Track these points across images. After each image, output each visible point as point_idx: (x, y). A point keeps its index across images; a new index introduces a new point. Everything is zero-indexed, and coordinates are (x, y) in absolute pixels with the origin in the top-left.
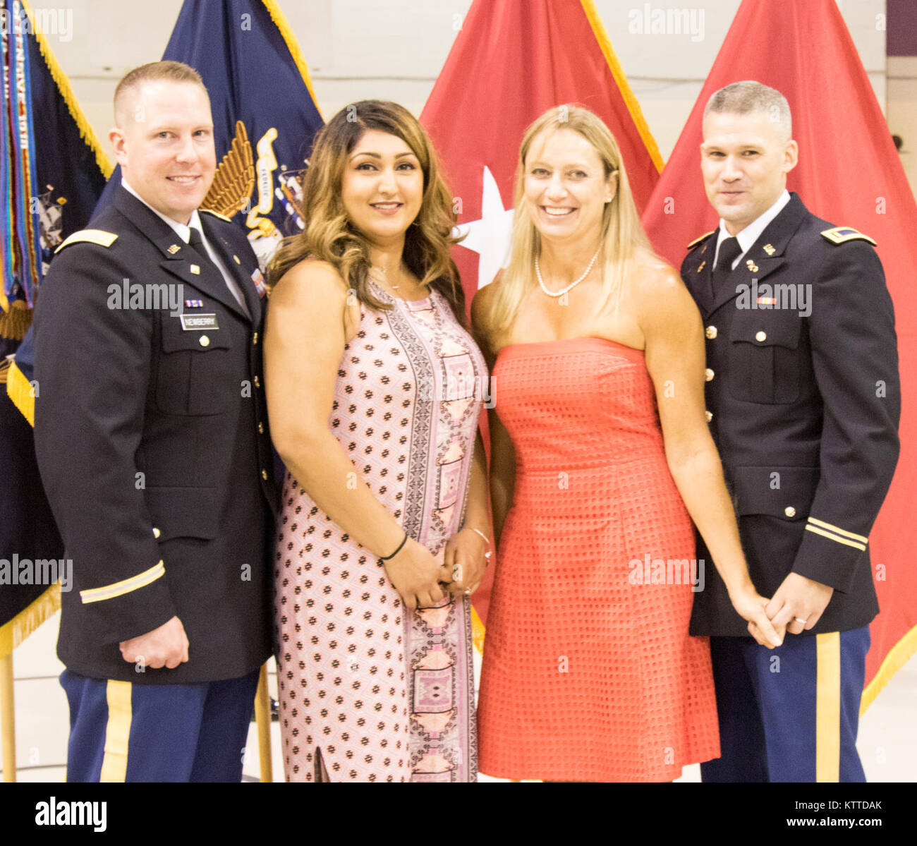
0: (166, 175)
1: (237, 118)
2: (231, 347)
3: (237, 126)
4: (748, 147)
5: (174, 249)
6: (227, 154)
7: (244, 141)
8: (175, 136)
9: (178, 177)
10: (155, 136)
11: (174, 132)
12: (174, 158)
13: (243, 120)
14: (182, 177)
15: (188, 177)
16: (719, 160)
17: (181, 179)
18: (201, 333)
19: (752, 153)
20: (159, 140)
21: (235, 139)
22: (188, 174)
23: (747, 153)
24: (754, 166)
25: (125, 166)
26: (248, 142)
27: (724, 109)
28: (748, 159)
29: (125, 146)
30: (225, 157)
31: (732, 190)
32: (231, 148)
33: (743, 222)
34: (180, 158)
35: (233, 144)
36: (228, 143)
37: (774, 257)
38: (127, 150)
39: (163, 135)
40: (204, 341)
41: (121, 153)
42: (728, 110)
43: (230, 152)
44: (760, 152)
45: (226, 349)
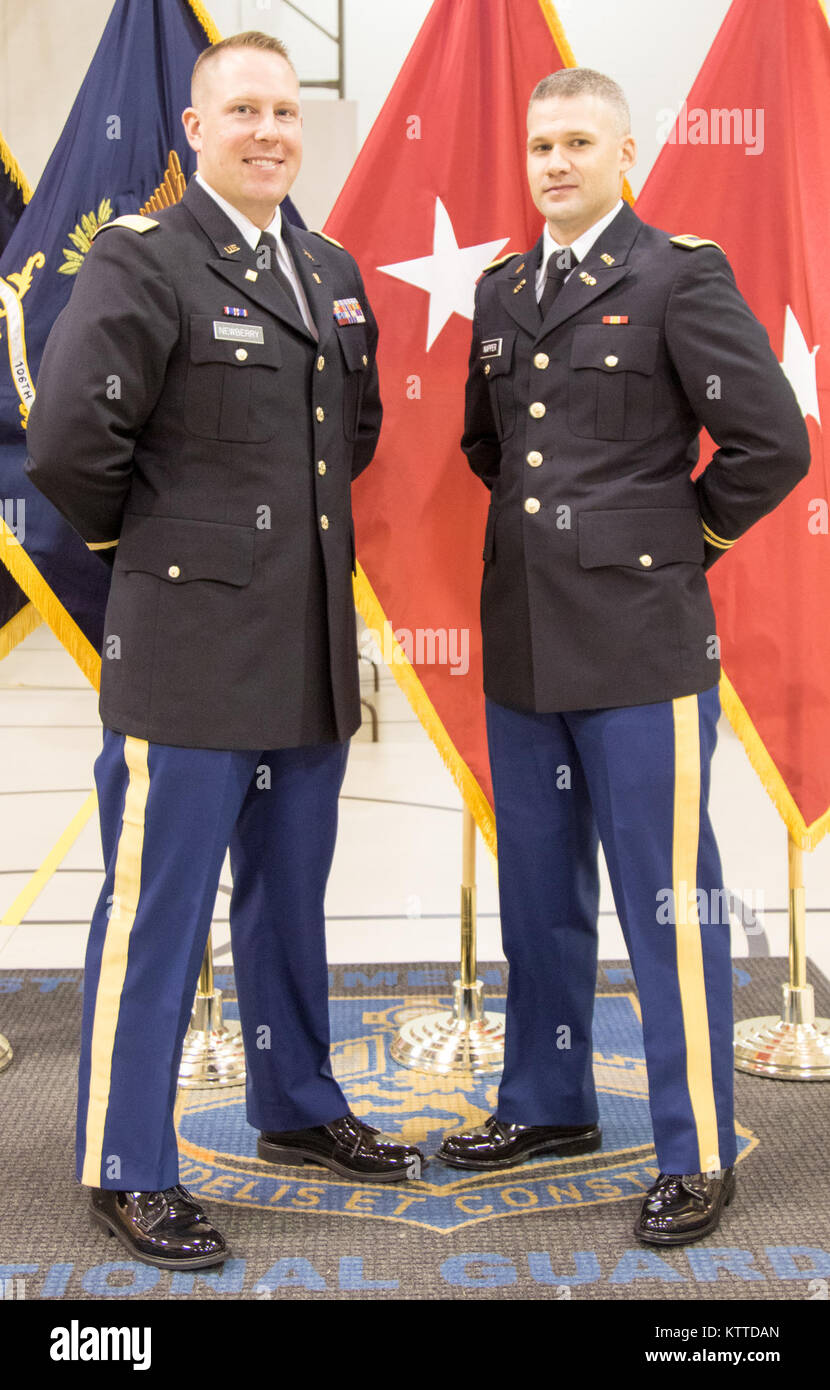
0: (242, 156)
1: (170, 149)
2: (279, 366)
3: (171, 156)
4: (578, 134)
5: (232, 249)
6: (159, 187)
7: (178, 173)
8: (255, 111)
9: (256, 159)
10: (232, 110)
11: (255, 106)
12: (252, 136)
13: (175, 150)
14: (261, 159)
15: (268, 159)
16: (544, 155)
17: (259, 162)
18: (240, 345)
19: (582, 142)
20: (237, 115)
21: (168, 171)
22: (268, 155)
23: (576, 143)
24: (586, 159)
25: (199, 151)
26: (182, 174)
27: (548, 93)
28: (579, 151)
29: (200, 128)
30: (157, 190)
31: (558, 184)
32: (163, 181)
33: (573, 225)
34: (259, 136)
35: (166, 175)
36: (160, 174)
37: (614, 267)
38: (202, 133)
39: (242, 109)
40: (241, 355)
41: (196, 137)
42: (552, 95)
43: (162, 185)
44: (591, 141)
45: (274, 369)
